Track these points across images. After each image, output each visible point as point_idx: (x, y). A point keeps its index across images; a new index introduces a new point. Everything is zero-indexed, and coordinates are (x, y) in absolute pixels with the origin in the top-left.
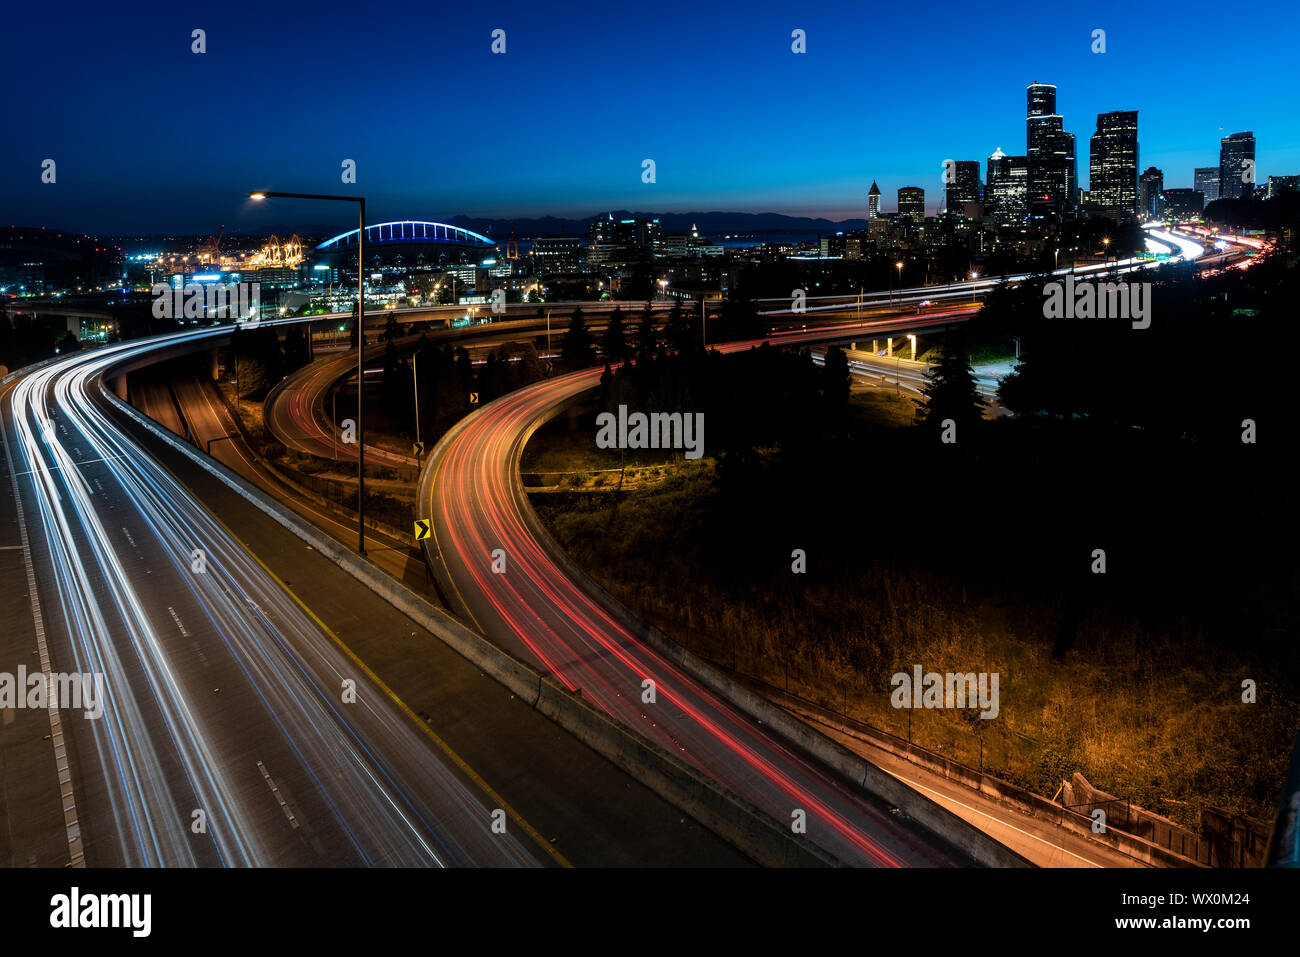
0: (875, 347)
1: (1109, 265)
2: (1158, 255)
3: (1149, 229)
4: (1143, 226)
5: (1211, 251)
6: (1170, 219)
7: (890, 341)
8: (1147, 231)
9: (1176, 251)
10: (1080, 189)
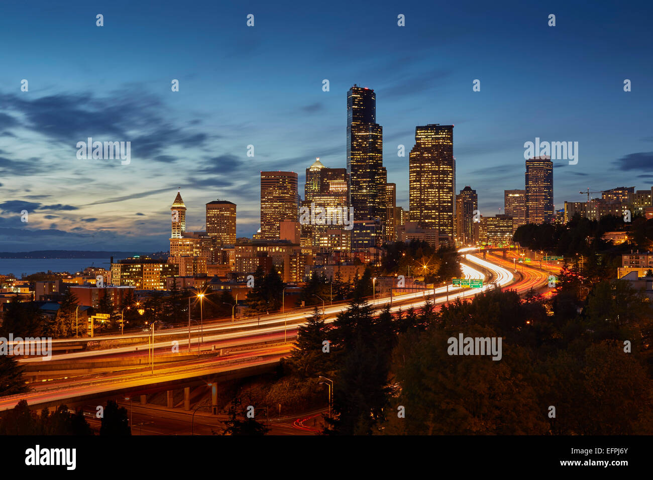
0: (169, 400)
1: (427, 293)
2: (472, 281)
3: (465, 253)
4: (459, 251)
5: (520, 278)
6: (484, 243)
7: (187, 390)
8: (463, 256)
9: (491, 278)
10: (400, 208)
